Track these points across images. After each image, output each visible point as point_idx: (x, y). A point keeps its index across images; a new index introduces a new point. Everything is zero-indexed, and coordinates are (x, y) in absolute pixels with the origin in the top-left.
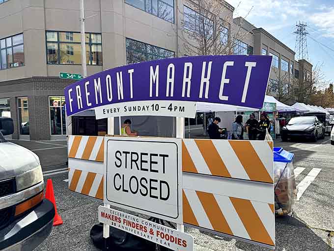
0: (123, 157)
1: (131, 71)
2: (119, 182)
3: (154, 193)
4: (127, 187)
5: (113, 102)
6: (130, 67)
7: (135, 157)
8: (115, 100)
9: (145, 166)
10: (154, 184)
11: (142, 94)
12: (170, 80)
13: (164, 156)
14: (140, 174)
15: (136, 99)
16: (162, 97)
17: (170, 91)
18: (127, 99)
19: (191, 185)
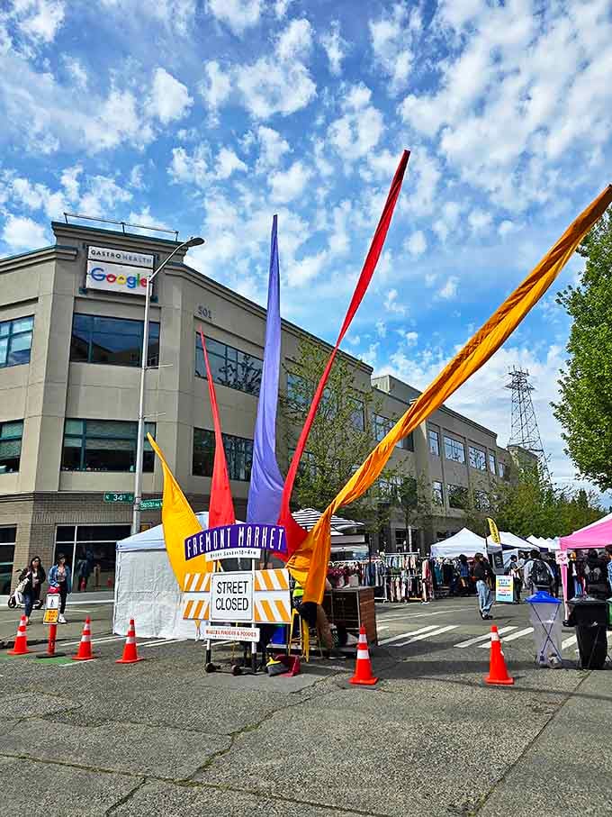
0: (222, 587)
1: (229, 530)
2: (219, 604)
3: (241, 606)
4: (224, 607)
5: (217, 549)
6: (228, 527)
7: (230, 585)
8: (219, 548)
9: (236, 590)
10: (240, 601)
11: (234, 545)
12: (249, 536)
13: (246, 582)
14: (232, 596)
15: (230, 547)
16: (245, 546)
17: (249, 543)
18: (226, 547)
19: (258, 597)
